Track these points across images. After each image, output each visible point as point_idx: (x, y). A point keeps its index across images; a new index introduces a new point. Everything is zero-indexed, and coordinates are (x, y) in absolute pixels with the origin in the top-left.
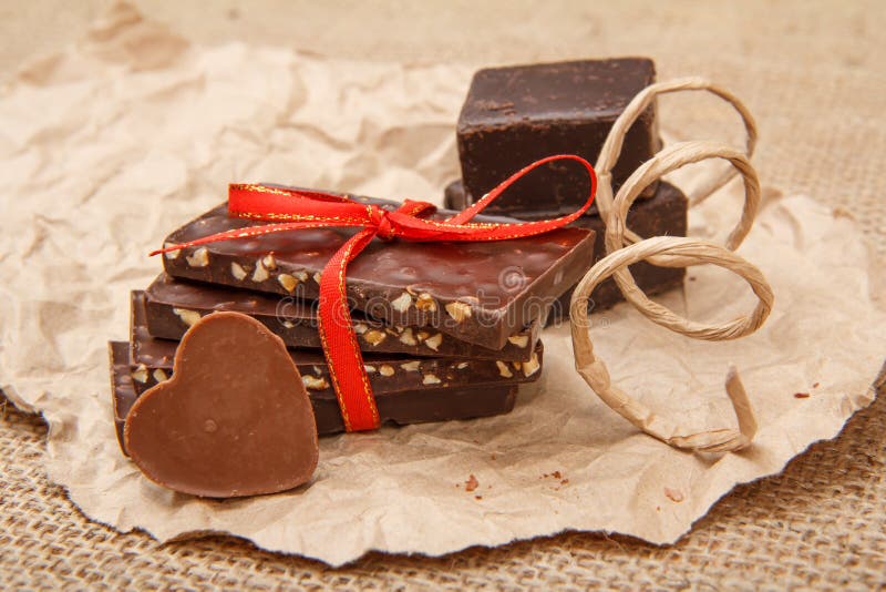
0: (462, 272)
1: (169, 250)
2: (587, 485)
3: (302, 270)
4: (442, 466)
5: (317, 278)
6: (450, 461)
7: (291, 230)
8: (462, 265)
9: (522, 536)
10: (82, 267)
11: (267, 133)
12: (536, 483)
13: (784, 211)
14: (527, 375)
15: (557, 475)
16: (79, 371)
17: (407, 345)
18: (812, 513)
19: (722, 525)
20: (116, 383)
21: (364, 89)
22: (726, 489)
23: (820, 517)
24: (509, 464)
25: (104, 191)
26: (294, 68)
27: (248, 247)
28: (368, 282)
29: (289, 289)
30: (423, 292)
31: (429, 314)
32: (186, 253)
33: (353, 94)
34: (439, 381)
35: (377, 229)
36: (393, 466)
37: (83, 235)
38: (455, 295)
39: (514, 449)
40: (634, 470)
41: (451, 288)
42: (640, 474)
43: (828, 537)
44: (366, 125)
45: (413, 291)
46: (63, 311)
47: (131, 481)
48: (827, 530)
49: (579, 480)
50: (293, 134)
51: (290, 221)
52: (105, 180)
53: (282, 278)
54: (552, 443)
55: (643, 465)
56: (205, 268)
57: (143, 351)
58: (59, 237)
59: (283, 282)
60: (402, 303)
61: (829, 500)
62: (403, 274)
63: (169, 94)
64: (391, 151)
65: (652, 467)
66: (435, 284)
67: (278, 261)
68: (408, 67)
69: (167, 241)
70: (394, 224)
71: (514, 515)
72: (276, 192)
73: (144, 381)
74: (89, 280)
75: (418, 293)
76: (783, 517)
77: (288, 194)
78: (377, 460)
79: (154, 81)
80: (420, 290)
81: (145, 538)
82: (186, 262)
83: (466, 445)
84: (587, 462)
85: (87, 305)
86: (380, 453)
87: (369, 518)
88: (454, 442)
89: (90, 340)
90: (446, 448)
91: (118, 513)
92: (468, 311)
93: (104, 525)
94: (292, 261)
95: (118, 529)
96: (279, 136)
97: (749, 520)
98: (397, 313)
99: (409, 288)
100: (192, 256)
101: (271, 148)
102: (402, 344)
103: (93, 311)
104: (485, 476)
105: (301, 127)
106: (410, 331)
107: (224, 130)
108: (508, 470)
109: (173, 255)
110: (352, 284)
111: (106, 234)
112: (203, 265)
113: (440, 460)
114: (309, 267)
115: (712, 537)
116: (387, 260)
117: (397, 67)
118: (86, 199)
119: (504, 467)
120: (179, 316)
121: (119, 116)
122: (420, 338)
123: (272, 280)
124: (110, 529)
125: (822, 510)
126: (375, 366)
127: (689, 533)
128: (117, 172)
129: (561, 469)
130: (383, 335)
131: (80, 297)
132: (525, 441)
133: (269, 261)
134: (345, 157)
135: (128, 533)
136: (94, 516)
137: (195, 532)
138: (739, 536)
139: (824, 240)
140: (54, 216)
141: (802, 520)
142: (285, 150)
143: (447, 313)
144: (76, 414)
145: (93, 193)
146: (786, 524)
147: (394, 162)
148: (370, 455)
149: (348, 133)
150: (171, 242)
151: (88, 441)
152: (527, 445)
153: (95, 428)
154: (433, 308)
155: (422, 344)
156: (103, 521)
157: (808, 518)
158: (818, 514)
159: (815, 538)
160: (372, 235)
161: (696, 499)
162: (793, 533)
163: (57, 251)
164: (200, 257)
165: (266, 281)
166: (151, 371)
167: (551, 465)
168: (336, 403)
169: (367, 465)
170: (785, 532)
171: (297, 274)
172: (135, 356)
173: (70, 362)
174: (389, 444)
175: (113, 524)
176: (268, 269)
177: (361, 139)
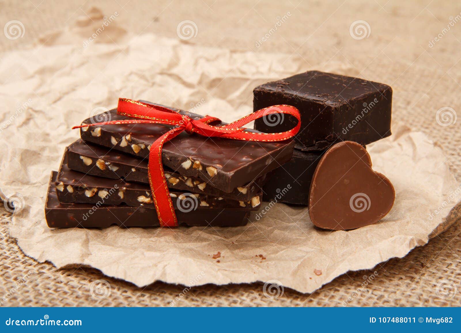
0: (220, 153)
1: (84, 126)
2: (273, 262)
3: (143, 143)
4: (204, 246)
5: (149, 148)
6: (209, 244)
7: (142, 123)
8: (222, 149)
9: (235, 282)
10: (48, 135)
11: (153, 77)
12: (249, 259)
13: (410, 139)
14: (253, 207)
15: (261, 256)
16: (36, 185)
17: (189, 187)
18: (385, 287)
19: (339, 289)
20: (50, 191)
21: (208, 60)
22: (344, 271)
23: (389, 290)
24: (238, 249)
25: (66, 98)
26: (175, 47)
27: (121, 129)
28: (172, 152)
29: (136, 152)
30: (196, 160)
31: (199, 171)
32: (91, 129)
33: (202, 62)
34: (208, 205)
35: (185, 128)
36: (180, 244)
37: (50, 119)
38: (212, 163)
39: (243, 242)
40: (299, 258)
41: (211, 160)
42: (302, 260)
43: (390, 299)
44: (203, 76)
45: (192, 159)
46: (33, 155)
47: (51, 239)
48: (391, 296)
49: (271, 259)
50: (166, 78)
51: (144, 119)
52: (67, 93)
53: (133, 146)
54: (263, 241)
55: (305, 256)
56: (99, 137)
57: (64, 176)
58: (39, 119)
59: (133, 149)
60: (187, 165)
61: (396, 281)
62: (190, 151)
63: (110, 55)
64: (215, 90)
65: (309, 258)
66: (204, 157)
67: (132, 138)
68: (233, 52)
69: (84, 122)
70: (194, 126)
71: (233, 272)
72: (140, 104)
73: (62, 191)
74: (50, 141)
75: (194, 160)
76: (370, 288)
77: (146, 106)
78: (173, 240)
79: (104, 48)
80: (195, 159)
81: (50, 266)
82: (91, 134)
83: (219, 238)
84: (277, 252)
85: (46, 153)
86: (176, 237)
87: (160, 266)
88: (214, 236)
89: (44, 170)
90: (210, 238)
91: (40, 253)
92: (215, 172)
93: (32, 258)
94: (139, 138)
95: (39, 261)
96: (159, 79)
97: (353, 287)
98: (184, 169)
99: (190, 157)
100: (93, 131)
101: (154, 84)
102: (186, 185)
103: (49, 157)
104: (224, 253)
105: (170, 75)
106: (190, 179)
107: (131, 74)
108: (237, 251)
109: (85, 129)
110: (165, 152)
111: (62, 120)
112: (98, 136)
113: (204, 243)
114: (146, 142)
115: (332, 293)
116: (186, 143)
117: (227, 51)
118: (55, 102)
119: (235, 249)
120: (82, 160)
121: (82, 64)
122: (195, 183)
123: (129, 147)
124: (35, 260)
125: (391, 286)
126: (176, 194)
127: (320, 289)
128: (73, 90)
129: (264, 254)
130: (178, 180)
131: (43, 149)
132: (250, 239)
133: (128, 137)
134: (191, 91)
135: (43, 263)
136: (29, 254)
137: (74, 264)
138: (346, 294)
139: (427, 157)
140: (37, 109)
141: (379, 290)
142: (161, 86)
143: (207, 172)
144: (30, 205)
145: (60, 99)
146: (371, 291)
147: (215, 95)
148: (170, 238)
149: (193, 79)
150: (85, 123)
151: (34, 219)
152: (250, 241)
153: (38, 213)
154: (201, 169)
155: (196, 187)
156: (32, 256)
157: (383, 289)
158: (388, 288)
159: (383, 299)
160: (182, 130)
161: (328, 275)
162: (373, 296)
163: (37, 126)
164: (97, 132)
165: (126, 147)
166: (65, 186)
167: (259, 251)
168: (155, 211)
169: (168, 242)
170: (369, 294)
171: (140, 145)
172: (59, 178)
173: (33, 180)
174: (181, 234)
175: (36, 258)
176: (128, 141)
177: (200, 83)
